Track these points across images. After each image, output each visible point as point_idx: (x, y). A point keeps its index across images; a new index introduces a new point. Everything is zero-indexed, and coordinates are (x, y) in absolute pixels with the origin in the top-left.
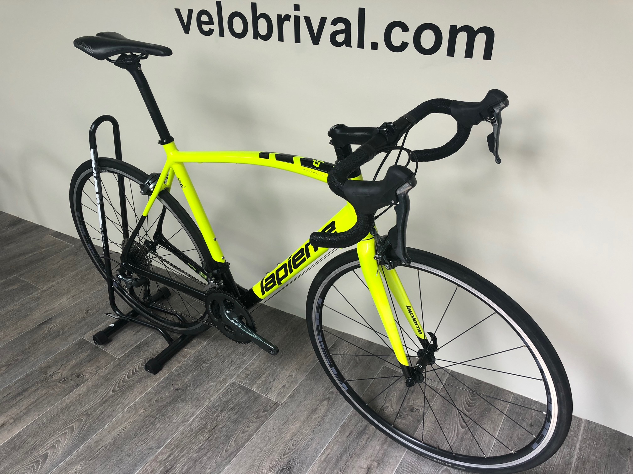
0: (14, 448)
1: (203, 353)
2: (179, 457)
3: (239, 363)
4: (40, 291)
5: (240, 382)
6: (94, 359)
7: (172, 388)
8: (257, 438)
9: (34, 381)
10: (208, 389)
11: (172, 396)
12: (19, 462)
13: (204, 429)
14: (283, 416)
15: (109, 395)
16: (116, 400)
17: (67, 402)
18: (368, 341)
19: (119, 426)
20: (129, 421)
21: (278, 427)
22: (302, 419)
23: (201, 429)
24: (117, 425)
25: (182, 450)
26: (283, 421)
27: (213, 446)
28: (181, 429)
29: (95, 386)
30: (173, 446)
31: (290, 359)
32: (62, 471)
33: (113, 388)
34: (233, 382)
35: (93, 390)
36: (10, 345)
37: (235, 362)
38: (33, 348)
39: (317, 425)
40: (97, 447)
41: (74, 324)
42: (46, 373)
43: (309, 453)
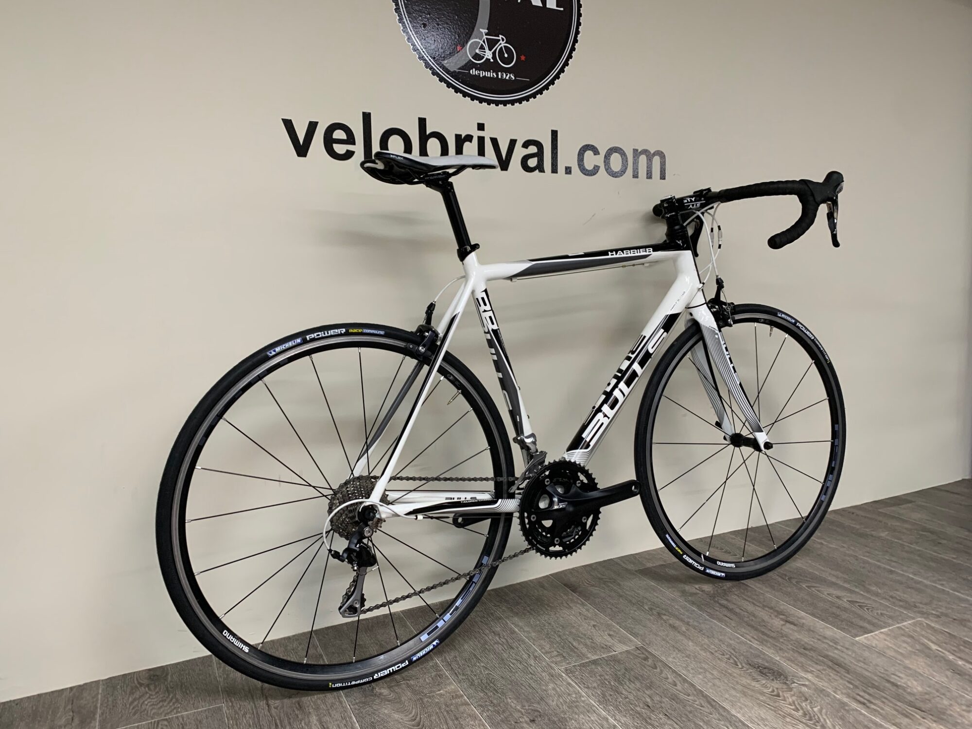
3: (526, 655)
5: (568, 664)
37: (521, 658)
43: (744, 648)
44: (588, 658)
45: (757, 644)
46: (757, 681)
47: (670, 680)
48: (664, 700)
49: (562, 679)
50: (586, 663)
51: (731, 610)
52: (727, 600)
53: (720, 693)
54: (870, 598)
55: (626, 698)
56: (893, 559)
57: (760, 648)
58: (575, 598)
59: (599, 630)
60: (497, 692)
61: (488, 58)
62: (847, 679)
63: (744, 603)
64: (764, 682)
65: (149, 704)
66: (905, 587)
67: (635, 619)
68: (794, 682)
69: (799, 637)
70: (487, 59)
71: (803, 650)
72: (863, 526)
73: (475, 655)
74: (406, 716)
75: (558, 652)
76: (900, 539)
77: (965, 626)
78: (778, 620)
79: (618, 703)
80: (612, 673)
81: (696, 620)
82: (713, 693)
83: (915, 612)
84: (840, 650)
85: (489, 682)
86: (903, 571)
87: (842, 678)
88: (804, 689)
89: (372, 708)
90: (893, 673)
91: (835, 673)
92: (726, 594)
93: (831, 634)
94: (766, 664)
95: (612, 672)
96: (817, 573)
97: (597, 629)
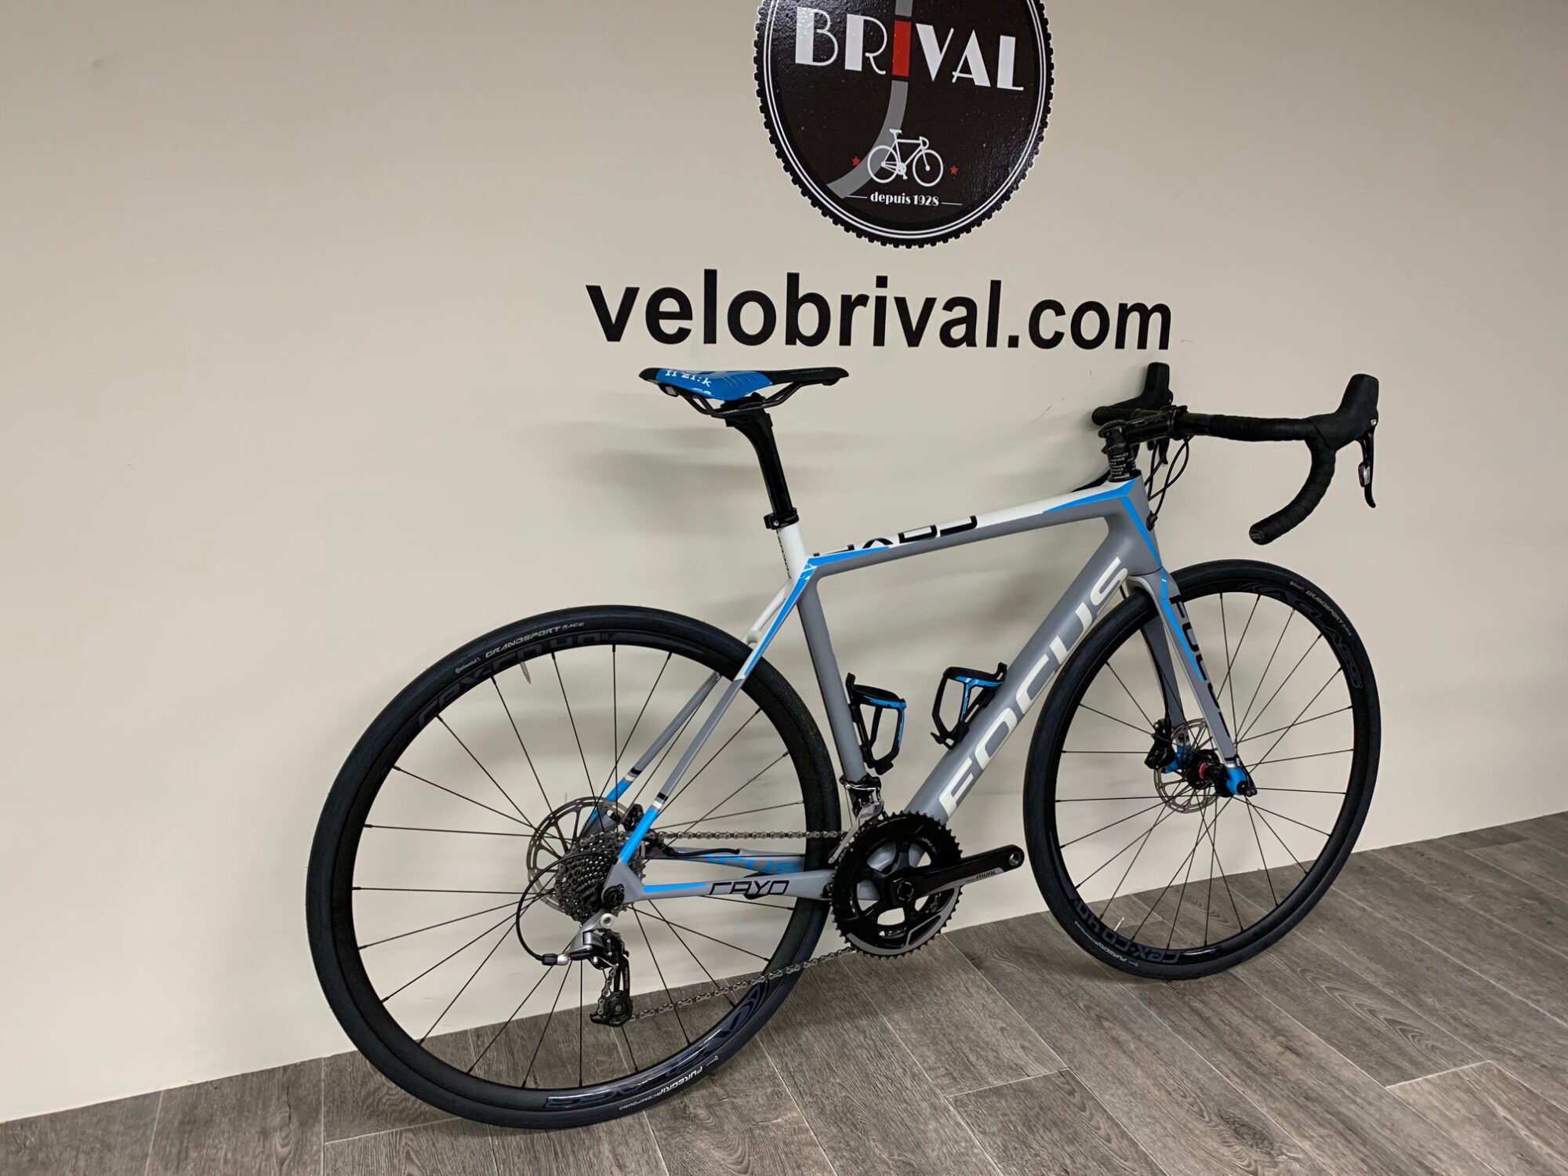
3: (900, 1070)
5: (960, 1090)
10: (940, 1138)
14: (1100, 1078)
21: (1126, 1095)
26: (1114, 1084)
34: (951, 1100)
37: (894, 1074)
39: (1154, 1054)
43: (1216, 1089)
44: (988, 1083)
45: (1237, 1083)
46: (1229, 1146)
47: (1102, 1132)
48: (1090, 1165)
49: (949, 1114)
50: (985, 1091)
51: (1206, 1020)
52: (1202, 1002)
53: (1172, 1162)
54: (1421, 1018)
55: (1037, 1155)
56: (1471, 947)
57: (1240, 1090)
58: (977, 978)
59: (1009, 1036)
60: (857, 1129)
61: (900, 173)
62: (1361, 1155)
63: (1227, 1009)
64: (1239, 1149)
65: (388, 1103)
66: (1479, 1001)
67: (1062, 1024)
68: (1283, 1154)
69: (1300, 1076)
70: (897, 175)
71: (1305, 1099)
72: (1435, 882)
73: (828, 1064)
74: (730, 1155)
75: (946, 1069)
76: (1489, 910)
77: (1555, 1079)
78: (1275, 1044)
79: (1024, 1163)
80: (1021, 1113)
81: (1153, 1033)
82: (1162, 1160)
83: (1484, 1048)
84: (1358, 1105)
85: (846, 1110)
86: (1480, 971)
87: (1353, 1153)
88: (1296, 1166)
89: (684, 1139)
90: (1431, 1150)
91: (1343, 1142)
92: (1202, 990)
93: (1352, 1076)
94: (1246, 1119)
95: (1021, 1110)
96: (1345, 964)
97: (1006, 1035)
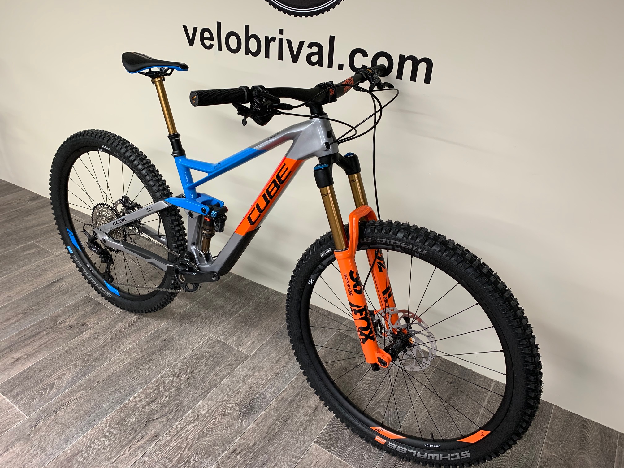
0: (26, 377)
1: (188, 313)
2: (162, 392)
3: (218, 322)
4: (53, 256)
5: (218, 337)
6: (97, 312)
7: (160, 339)
8: (227, 381)
9: (46, 327)
10: (190, 341)
11: (159, 345)
12: (30, 389)
13: (185, 372)
14: (251, 364)
15: (107, 341)
16: (113, 346)
17: (73, 344)
18: (327, 311)
19: (115, 365)
20: (123, 362)
21: (246, 373)
22: (266, 368)
23: (182, 372)
24: (113, 365)
25: (165, 386)
26: (250, 368)
27: (191, 385)
28: (166, 370)
29: (96, 334)
30: (158, 383)
31: (261, 322)
32: (66, 397)
33: (111, 336)
34: (211, 337)
35: (94, 337)
36: (27, 297)
37: (215, 321)
38: (46, 300)
39: (278, 373)
40: (95, 380)
41: (81, 284)
42: (56, 321)
44: (227, 341)
45: (278, 399)
46: (235, 405)
47: (220, 373)
49: (203, 339)
50: (222, 342)
55: (197, 363)
57: (274, 401)
59: (257, 337)
64: (236, 408)
68: (242, 420)
69: (298, 416)
80: (217, 353)
82: (215, 391)
88: (237, 426)
93: (313, 431)
94: (256, 406)
